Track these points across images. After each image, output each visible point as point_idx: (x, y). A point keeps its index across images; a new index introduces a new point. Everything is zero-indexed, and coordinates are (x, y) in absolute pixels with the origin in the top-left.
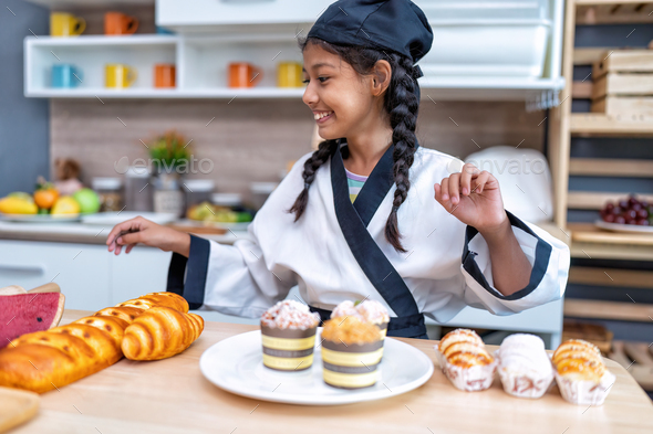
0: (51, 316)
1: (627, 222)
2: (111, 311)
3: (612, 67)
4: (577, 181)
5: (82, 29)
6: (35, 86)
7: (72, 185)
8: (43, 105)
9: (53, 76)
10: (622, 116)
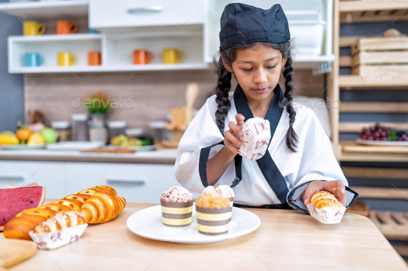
0: (38, 200)
1: (375, 139)
2: (73, 196)
4: (344, 116)
5: (43, 30)
6: (15, 67)
7: (39, 126)
8: (20, 78)
9: (26, 60)
10: (369, 77)
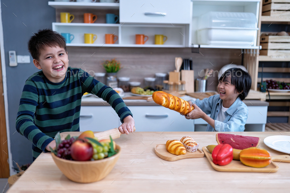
3: (270, 41)
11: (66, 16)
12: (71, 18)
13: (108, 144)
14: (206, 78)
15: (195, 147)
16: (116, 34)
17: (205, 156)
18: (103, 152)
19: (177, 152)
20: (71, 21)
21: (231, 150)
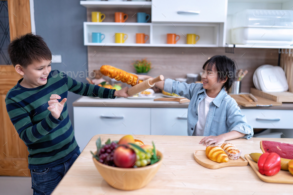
5: (104, 18)
11: (97, 15)
12: (102, 17)
13: (151, 150)
14: (240, 79)
15: (237, 154)
16: (146, 33)
17: (249, 164)
18: (146, 158)
19: (219, 160)
20: (102, 20)
21: (279, 159)
